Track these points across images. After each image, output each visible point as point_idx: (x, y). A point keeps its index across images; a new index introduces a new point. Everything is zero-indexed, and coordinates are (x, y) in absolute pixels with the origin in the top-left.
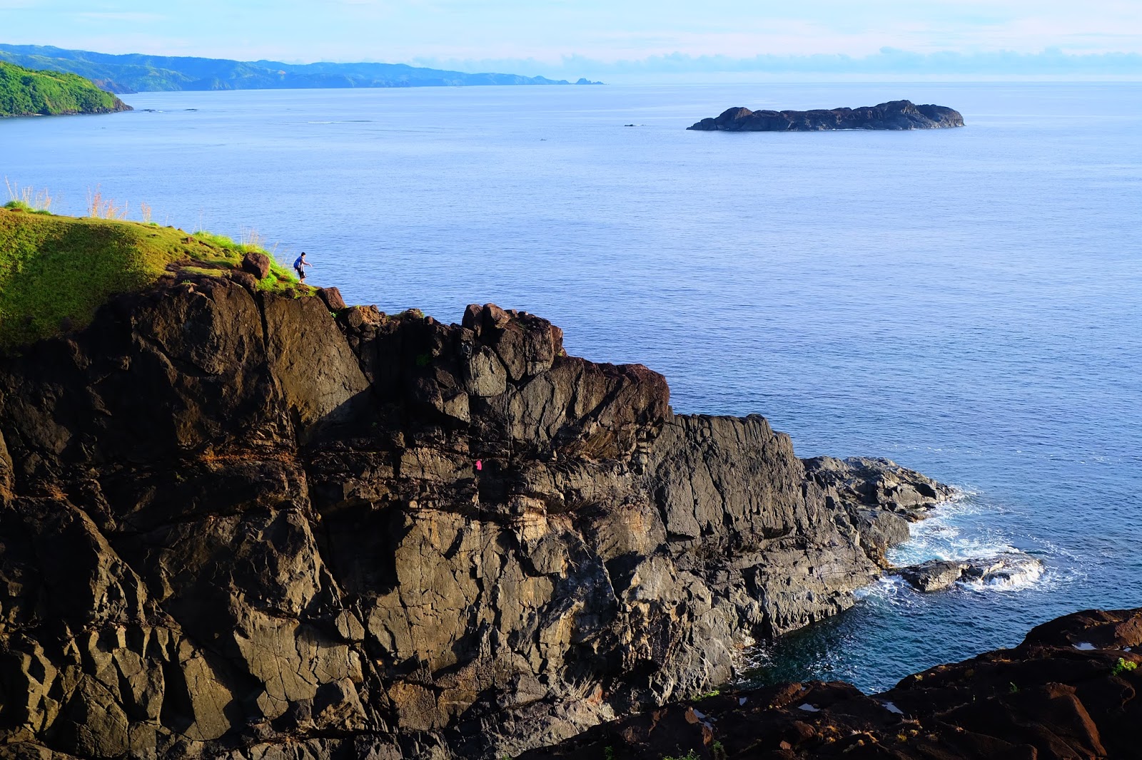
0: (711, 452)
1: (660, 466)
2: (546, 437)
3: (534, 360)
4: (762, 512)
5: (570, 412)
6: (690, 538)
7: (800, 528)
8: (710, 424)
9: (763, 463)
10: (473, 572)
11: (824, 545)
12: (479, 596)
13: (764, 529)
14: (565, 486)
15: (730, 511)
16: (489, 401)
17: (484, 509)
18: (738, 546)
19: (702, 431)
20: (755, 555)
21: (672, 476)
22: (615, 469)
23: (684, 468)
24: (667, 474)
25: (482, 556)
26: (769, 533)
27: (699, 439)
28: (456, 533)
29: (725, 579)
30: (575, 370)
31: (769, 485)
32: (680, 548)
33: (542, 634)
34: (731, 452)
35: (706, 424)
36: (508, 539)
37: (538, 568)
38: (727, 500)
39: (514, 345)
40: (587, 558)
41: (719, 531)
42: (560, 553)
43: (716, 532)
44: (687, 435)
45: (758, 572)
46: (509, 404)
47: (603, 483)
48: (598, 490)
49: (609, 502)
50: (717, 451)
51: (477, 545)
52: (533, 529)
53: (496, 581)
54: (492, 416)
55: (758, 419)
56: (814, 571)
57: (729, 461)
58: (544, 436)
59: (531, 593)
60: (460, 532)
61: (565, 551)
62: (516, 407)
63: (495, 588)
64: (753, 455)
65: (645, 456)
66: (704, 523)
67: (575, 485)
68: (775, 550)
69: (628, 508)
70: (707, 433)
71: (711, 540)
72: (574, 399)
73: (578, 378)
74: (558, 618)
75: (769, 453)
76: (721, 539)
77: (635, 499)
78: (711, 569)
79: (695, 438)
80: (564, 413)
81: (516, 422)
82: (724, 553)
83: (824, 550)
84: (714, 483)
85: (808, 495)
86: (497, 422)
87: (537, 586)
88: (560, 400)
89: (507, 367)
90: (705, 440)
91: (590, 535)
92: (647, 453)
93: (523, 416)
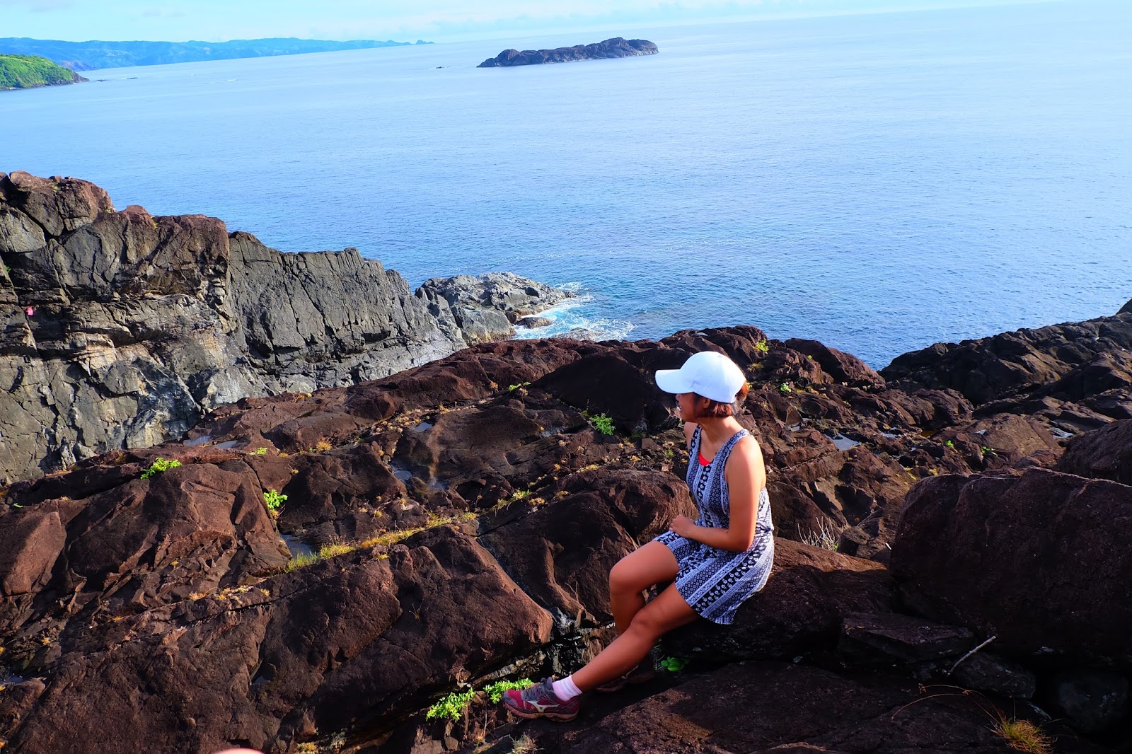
0: (308, 280)
1: (261, 296)
2: (103, 283)
3: (71, 217)
4: (359, 321)
5: (124, 259)
6: (298, 349)
7: (400, 331)
8: (305, 259)
9: (357, 284)
10: (44, 400)
11: (425, 341)
12: (56, 420)
13: (364, 335)
14: (127, 321)
15: (331, 324)
16: (28, 255)
17: (42, 348)
18: (343, 350)
19: (297, 265)
20: (362, 355)
21: (273, 302)
22: (180, 301)
23: (283, 294)
24: (268, 301)
25: (50, 387)
26: (370, 338)
27: (296, 271)
28: (16, 370)
29: (333, 377)
30: (120, 223)
31: (364, 301)
32: (290, 357)
33: (129, 442)
34: (327, 279)
35: (301, 259)
36: (76, 371)
37: (113, 389)
38: (327, 316)
39: (45, 205)
40: (163, 376)
41: (322, 340)
42: (134, 375)
43: (320, 342)
44: (284, 269)
45: (361, 368)
46: (52, 257)
47: (168, 314)
48: (164, 321)
49: (180, 329)
50: (313, 279)
51: (42, 378)
52: (100, 358)
53: (72, 405)
54: (36, 268)
55: (350, 252)
56: (415, 361)
57: (326, 286)
58: (99, 280)
59: (112, 411)
60: (21, 370)
61: (139, 373)
62: (62, 258)
63: (71, 410)
64: (348, 279)
65: (220, 289)
66: (308, 336)
67: (136, 318)
68: (379, 349)
69: (200, 332)
70: (302, 266)
71: (316, 348)
72: (125, 248)
73: (125, 230)
74: (143, 427)
75: (362, 277)
76: (326, 346)
77: (204, 325)
78: (320, 370)
79: (292, 271)
80: (118, 260)
81: (65, 271)
82: (332, 356)
83: (425, 345)
84: (315, 304)
85: (405, 305)
86: (44, 273)
87: (117, 406)
88: (111, 249)
89: (41, 225)
90: (301, 271)
91: (166, 358)
92: (222, 287)
93: (72, 266)
